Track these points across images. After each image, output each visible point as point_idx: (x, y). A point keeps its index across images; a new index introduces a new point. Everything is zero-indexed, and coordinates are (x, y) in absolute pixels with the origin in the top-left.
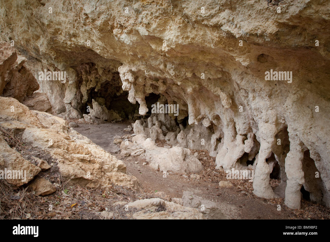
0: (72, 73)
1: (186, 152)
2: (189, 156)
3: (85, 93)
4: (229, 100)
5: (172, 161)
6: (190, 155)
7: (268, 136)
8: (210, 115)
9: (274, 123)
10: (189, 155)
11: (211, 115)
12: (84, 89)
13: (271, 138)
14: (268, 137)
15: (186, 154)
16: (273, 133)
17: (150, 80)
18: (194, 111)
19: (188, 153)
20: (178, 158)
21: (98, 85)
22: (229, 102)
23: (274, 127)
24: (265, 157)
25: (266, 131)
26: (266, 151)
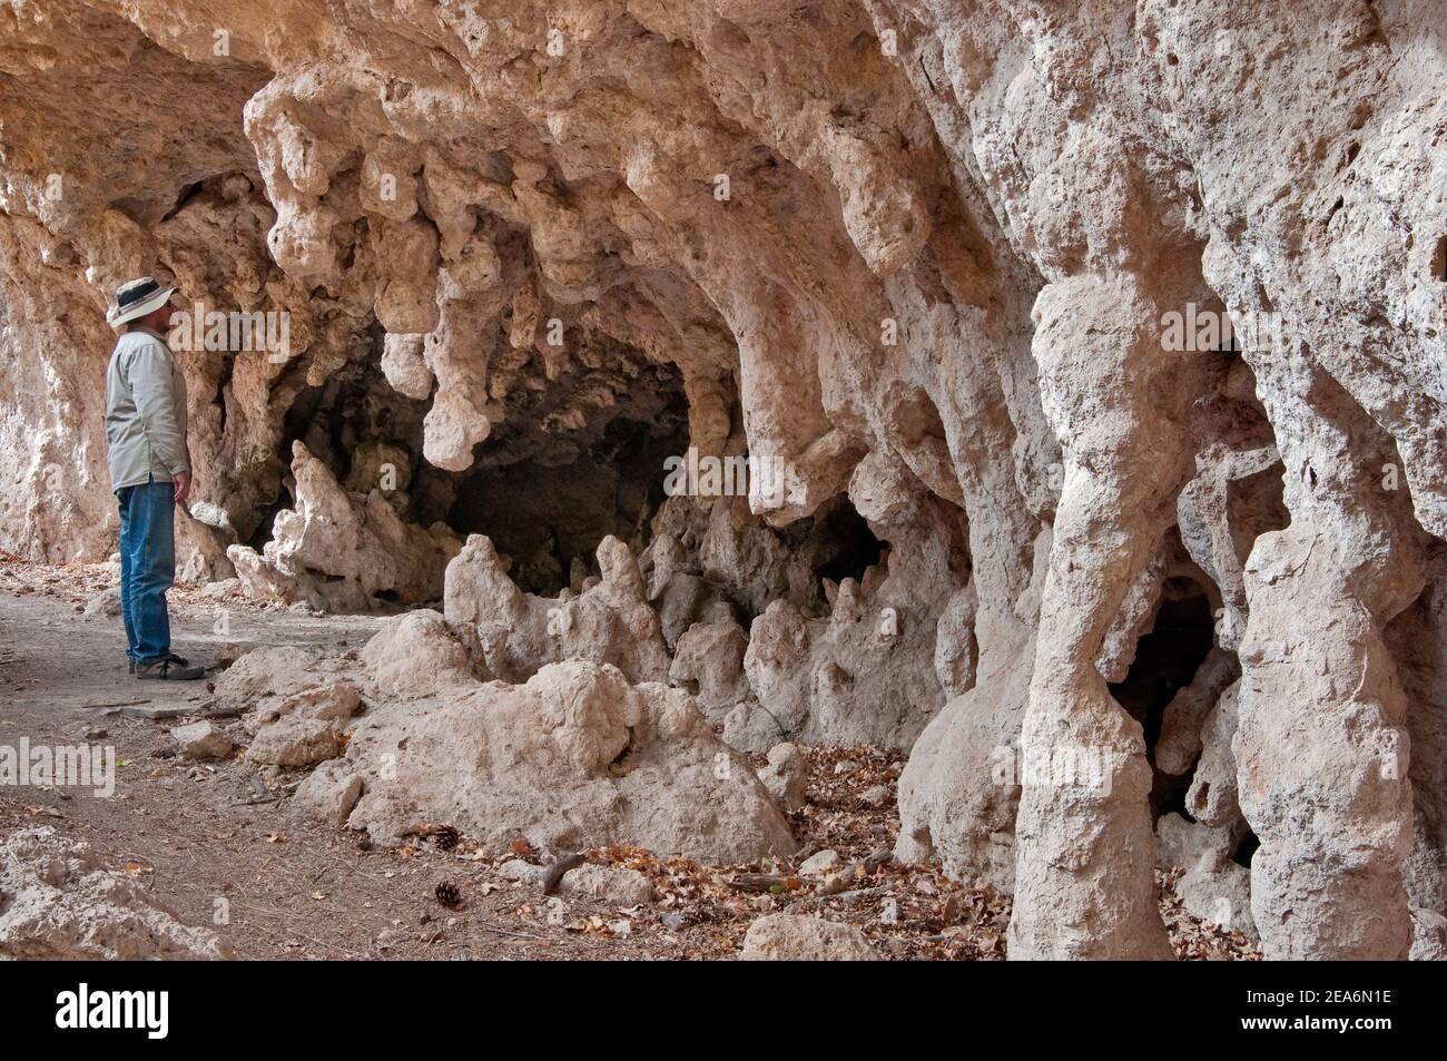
0: (122, 245)
1: (644, 710)
2: (672, 748)
3: (256, 404)
4: (890, 188)
5: (484, 762)
6: (686, 735)
7: (1080, 399)
8: (871, 397)
9: (1122, 255)
10: (673, 739)
11: (879, 403)
12: (252, 381)
13: (1109, 405)
14: (1086, 405)
15: (644, 722)
16: (1121, 355)
17: (450, 175)
18: (778, 392)
19: (659, 714)
20: (548, 745)
21: (326, 344)
22: (891, 207)
23: (1131, 293)
24: (1077, 620)
25: (1062, 345)
26: (1083, 555)
